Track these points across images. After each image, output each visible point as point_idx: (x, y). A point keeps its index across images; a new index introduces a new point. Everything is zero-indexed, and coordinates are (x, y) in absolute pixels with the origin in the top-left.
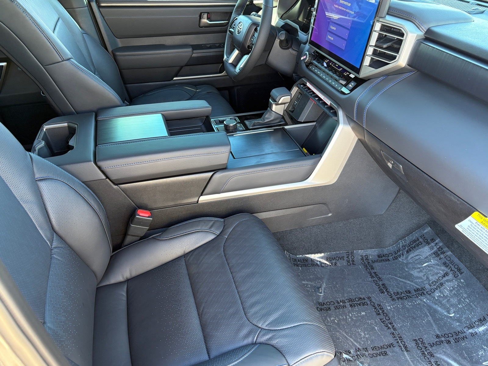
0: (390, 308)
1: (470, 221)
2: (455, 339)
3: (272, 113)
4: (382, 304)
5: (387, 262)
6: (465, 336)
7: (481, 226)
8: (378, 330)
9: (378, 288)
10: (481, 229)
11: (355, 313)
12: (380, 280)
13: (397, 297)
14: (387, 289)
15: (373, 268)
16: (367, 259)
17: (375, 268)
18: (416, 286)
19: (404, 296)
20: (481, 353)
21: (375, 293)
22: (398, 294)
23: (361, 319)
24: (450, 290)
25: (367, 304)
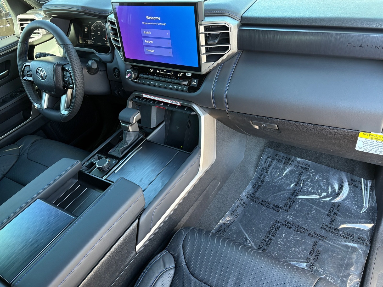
0: (291, 218)
1: (360, 141)
2: (336, 209)
3: (131, 134)
4: (285, 219)
5: (261, 188)
6: (339, 203)
7: (371, 140)
8: (300, 239)
9: (274, 210)
10: (372, 142)
11: (280, 239)
12: (269, 203)
13: (287, 207)
14: (278, 207)
15: (258, 199)
16: (250, 195)
17: (259, 198)
18: (289, 191)
19: (290, 204)
20: (355, 207)
21: (275, 215)
22: (286, 205)
23: (286, 240)
24: (310, 180)
25: (279, 227)
